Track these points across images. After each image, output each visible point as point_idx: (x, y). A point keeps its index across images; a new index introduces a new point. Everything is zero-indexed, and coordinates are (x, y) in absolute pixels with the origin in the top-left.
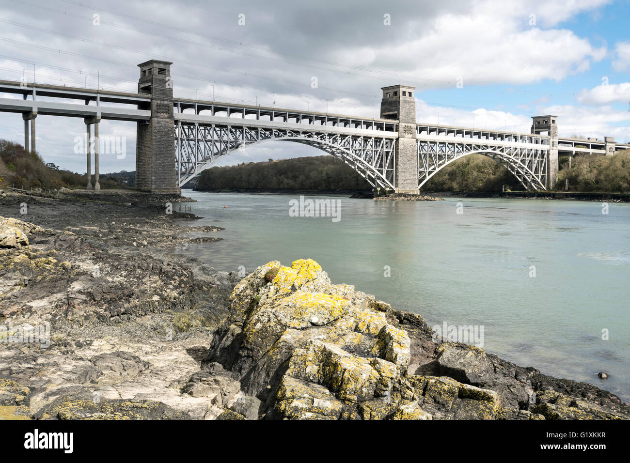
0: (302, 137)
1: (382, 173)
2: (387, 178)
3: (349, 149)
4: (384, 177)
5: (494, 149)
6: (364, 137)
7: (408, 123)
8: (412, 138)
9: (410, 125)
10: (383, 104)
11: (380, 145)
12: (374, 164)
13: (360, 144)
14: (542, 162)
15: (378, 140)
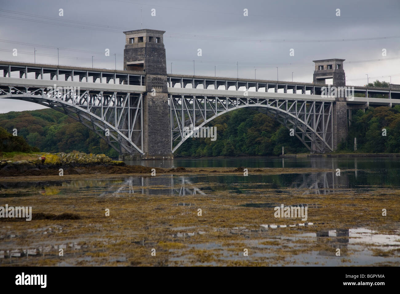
0: (28, 94)
1: (127, 135)
2: (133, 141)
3: (85, 108)
4: (129, 139)
5: (265, 103)
6: (105, 93)
7: (158, 74)
8: (163, 92)
9: (159, 76)
10: (126, 51)
11: (124, 100)
12: (117, 125)
13: (100, 101)
14: (326, 117)
15: (121, 95)
